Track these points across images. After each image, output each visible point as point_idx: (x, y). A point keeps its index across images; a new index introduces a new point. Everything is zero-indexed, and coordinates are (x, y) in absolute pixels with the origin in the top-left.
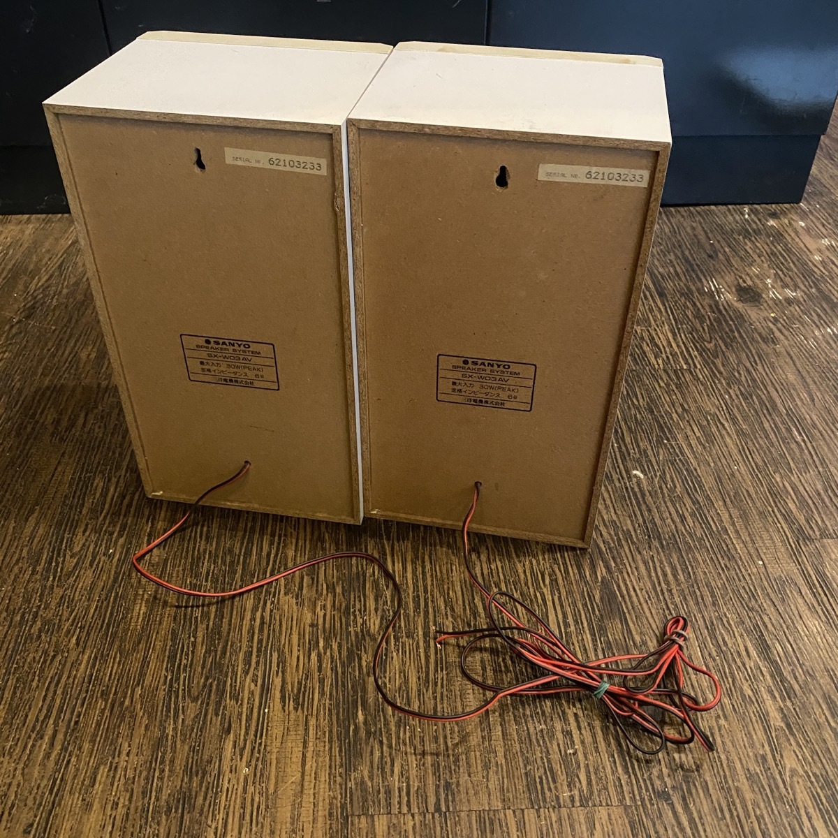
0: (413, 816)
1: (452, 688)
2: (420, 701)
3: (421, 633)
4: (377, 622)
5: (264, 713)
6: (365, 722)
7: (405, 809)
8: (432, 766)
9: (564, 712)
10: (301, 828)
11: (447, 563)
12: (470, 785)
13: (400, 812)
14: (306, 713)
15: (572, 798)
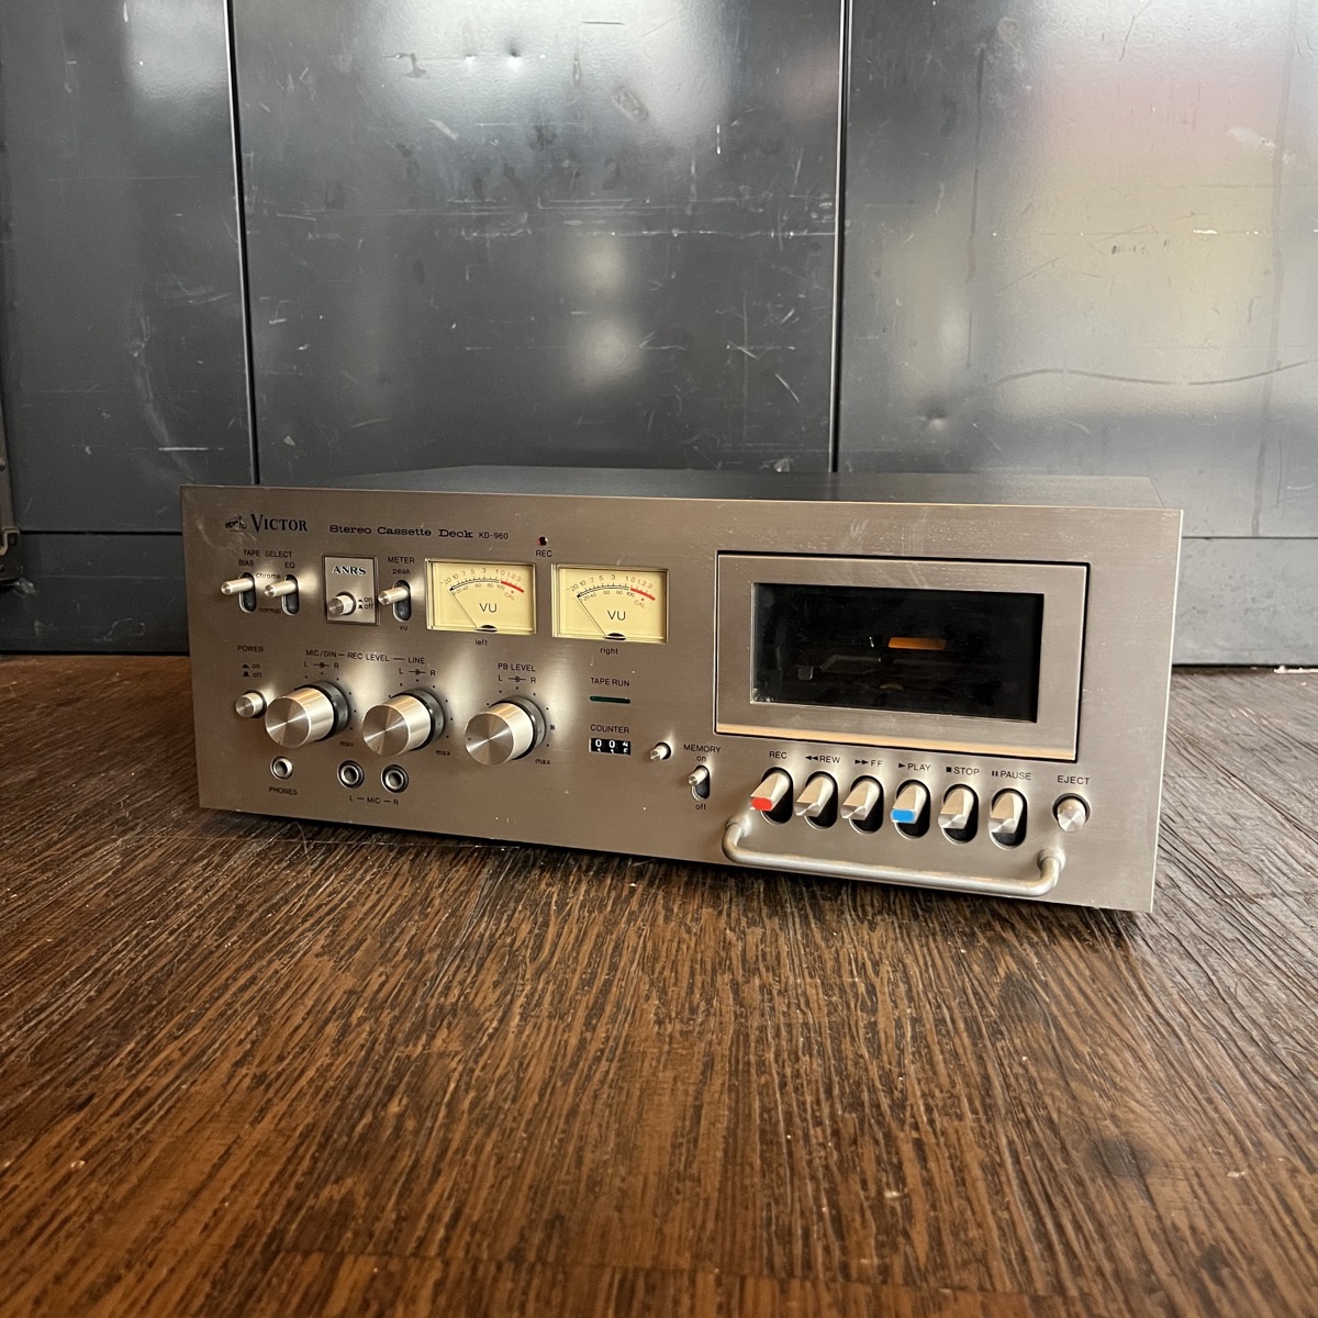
0: (447, 1264)
1: (625, 1085)
2: (541, 1096)
3: (581, 1013)
4: (492, 998)
5: (179, 1087)
6: (401, 1117)
7: (433, 1250)
8: (530, 1187)
9: (888, 1136)
10: (150, 1258)
11: (671, 941)
12: (616, 1224)
13: (415, 1255)
14: (270, 1094)
15: (885, 1271)
